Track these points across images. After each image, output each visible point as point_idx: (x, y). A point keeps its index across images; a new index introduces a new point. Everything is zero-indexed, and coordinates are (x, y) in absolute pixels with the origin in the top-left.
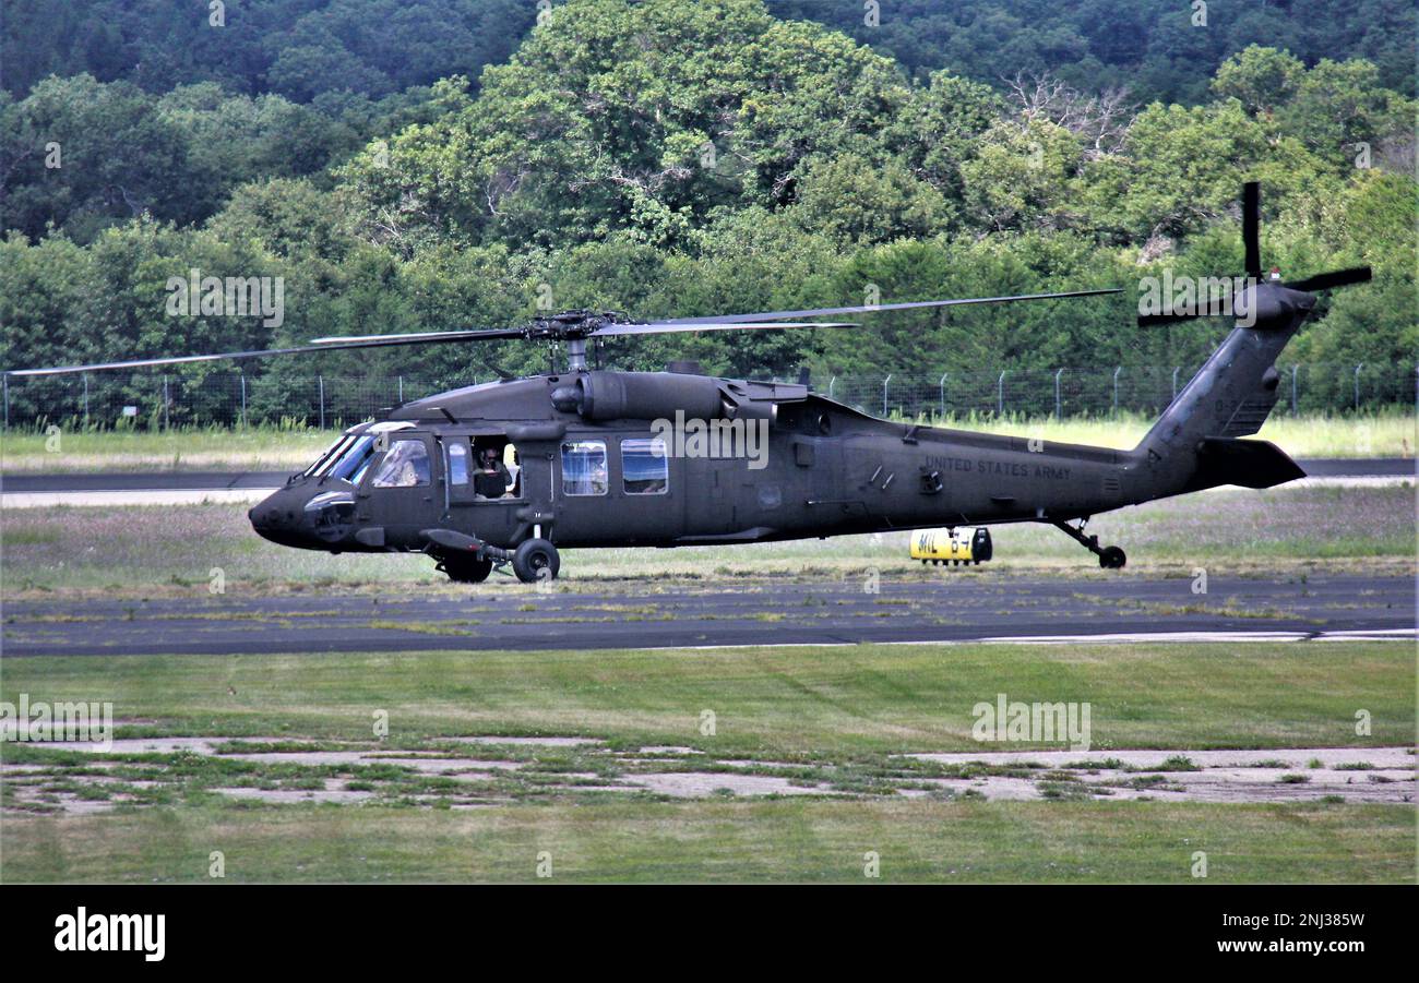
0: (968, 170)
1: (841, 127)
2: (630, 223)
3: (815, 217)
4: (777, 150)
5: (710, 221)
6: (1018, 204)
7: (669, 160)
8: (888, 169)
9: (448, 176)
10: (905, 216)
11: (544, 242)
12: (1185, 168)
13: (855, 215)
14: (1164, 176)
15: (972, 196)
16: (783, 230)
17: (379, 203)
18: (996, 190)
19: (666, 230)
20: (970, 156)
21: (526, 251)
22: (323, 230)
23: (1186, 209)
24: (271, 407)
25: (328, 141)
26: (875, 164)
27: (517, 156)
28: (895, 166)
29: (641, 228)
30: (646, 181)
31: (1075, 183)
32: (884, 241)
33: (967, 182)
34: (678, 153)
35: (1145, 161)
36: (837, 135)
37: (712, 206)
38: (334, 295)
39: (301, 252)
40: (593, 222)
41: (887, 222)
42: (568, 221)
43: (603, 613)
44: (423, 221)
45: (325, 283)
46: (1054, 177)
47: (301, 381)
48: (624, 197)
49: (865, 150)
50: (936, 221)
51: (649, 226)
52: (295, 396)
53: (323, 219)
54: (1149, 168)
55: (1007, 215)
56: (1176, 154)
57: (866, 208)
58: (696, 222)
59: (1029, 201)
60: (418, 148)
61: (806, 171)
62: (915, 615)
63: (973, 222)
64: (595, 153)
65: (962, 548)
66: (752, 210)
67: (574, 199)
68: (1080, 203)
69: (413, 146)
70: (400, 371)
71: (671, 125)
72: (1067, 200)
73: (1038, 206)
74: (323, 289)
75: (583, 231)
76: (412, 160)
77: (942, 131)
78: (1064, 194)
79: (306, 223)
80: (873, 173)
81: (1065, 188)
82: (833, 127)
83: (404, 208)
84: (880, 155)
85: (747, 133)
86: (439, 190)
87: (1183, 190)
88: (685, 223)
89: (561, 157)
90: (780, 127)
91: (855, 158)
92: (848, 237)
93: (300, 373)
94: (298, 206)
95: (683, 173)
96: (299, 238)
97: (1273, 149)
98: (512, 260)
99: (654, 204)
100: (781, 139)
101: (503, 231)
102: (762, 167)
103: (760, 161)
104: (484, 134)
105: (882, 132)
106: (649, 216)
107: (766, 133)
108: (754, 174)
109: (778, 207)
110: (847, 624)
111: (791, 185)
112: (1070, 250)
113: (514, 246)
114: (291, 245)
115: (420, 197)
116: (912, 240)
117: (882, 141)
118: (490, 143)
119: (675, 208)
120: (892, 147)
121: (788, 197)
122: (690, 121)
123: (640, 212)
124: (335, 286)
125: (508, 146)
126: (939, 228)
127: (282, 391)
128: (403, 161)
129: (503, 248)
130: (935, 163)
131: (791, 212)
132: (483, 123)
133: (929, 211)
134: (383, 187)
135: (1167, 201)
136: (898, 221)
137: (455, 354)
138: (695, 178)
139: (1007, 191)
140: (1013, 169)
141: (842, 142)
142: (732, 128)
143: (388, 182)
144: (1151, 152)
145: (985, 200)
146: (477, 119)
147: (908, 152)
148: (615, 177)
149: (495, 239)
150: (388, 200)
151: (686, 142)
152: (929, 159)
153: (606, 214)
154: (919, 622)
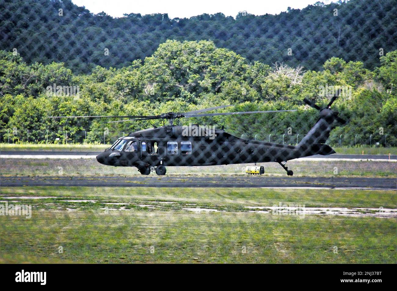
0: (263, 86)
1: (232, 74)
2: (180, 96)
3: (225, 96)
4: (217, 79)
5: (200, 96)
6: (275, 94)
7: (190, 81)
8: (243, 85)
9: (136, 84)
10: (247, 96)
11: (159, 100)
12: (316, 86)
13: (235, 96)
14: (311, 88)
15: (264, 92)
16: (218, 99)
17: (119, 90)
18: (270, 90)
19: (189, 98)
20: (264, 82)
21: (154, 103)
22: (105, 96)
23: (316, 97)
24: (92, 139)
25: (106, 75)
26: (240, 83)
27: (153, 79)
28: (245, 84)
29: (183, 97)
30: (184, 86)
31: (289, 89)
32: (242, 102)
33: (263, 88)
34: (192, 79)
35: (306, 84)
36: (231, 76)
37: (200, 93)
38: (108, 112)
39: (100, 101)
40: (171, 96)
41: (243, 98)
42: (165, 95)
43: (176, 180)
44: (129, 94)
45: (106, 109)
46: (284, 88)
47: (99, 133)
48: (179, 90)
49: (238, 80)
50: (255, 98)
51: (185, 97)
52: (98, 137)
53: (105, 93)
54: (307, 86)
55: (272, 97)
56: (314, 83)
57: (238, 94)
58: (197, 96)
59: (278, 93)
60: (129, 77)
61: (224, 84)
62: (246, 182)
63: (264, 98)
64: (172, 79)
65: (257, 171)
66: (210, 94)
67: (167, 90)
68: (290, 94)
69: (128, 76)
70: (124, 131)
71: (191, 73)
72: (287, 94)
73: (280, 95)
74: (105, 110)
75: (169, 98)
76: (127, 80)
77: (257, 76)
78: (286, 92)
79: (101, 94)
80: (240, 86)
81: (286, 90)
82: (230, 74)
83: (125, 91)
84: (242, 81)
85: (209, 75)
86: (134, 87)
87: (315, 92)
88: (194, 97)
89: (164, 80)
90: (218, 74)
91: (236, 82)
92: (233, 101)
93: (100, 131)
94: (99, 90)
95: (193, 84)
96: (99, 98)
97: (337, 82)
98: (151, 105)
99: (186, 92)
100: (218, 77)
101: (149, 98)
102: (213, 84)
103: (213, 82)
104: (145, 74)
105: (242, 76)
106: (185, 94)
107: (214, 75)
108: (211, 85)
109: (217, 93)
110: (231, 184)
111: (220, 88)
112: (287, 106)
113: (152, 101)
114: (97, 100)
115: (129, 89)
116: (249, 102)
117: (242, 78)
118: (147, 76)
119: (191, 93)
120: (245, 79)
121: (219, 91)
122: (196, 72)
123: (183, 94)
124: (108, 110)
125: (151, 77)
126: (256, 99)
127: (94, 135)
128: (125, 80)
129: (149, 102)
130: (255, 84)
131: (220, 95)
132: (145, 71)
133: (253, 95)
134: (120, 86)
135: (311, 94)
136: (246, 98)
137: (137, 127)
138: (197, 86)
139: (272, 91)
140: (274, 85)
141: (233, 78)
142: (206, 74)
143: (121, 85)
144: (308, 82)
145: (267, 93)
146: (143, 70)
147: (248, 81)
148: (177, 85)
149: (147, 99)
150: (121, 90)
151: (195, 77)
152: (254, 82)
153: (174, 94)
154: (246, 184)
